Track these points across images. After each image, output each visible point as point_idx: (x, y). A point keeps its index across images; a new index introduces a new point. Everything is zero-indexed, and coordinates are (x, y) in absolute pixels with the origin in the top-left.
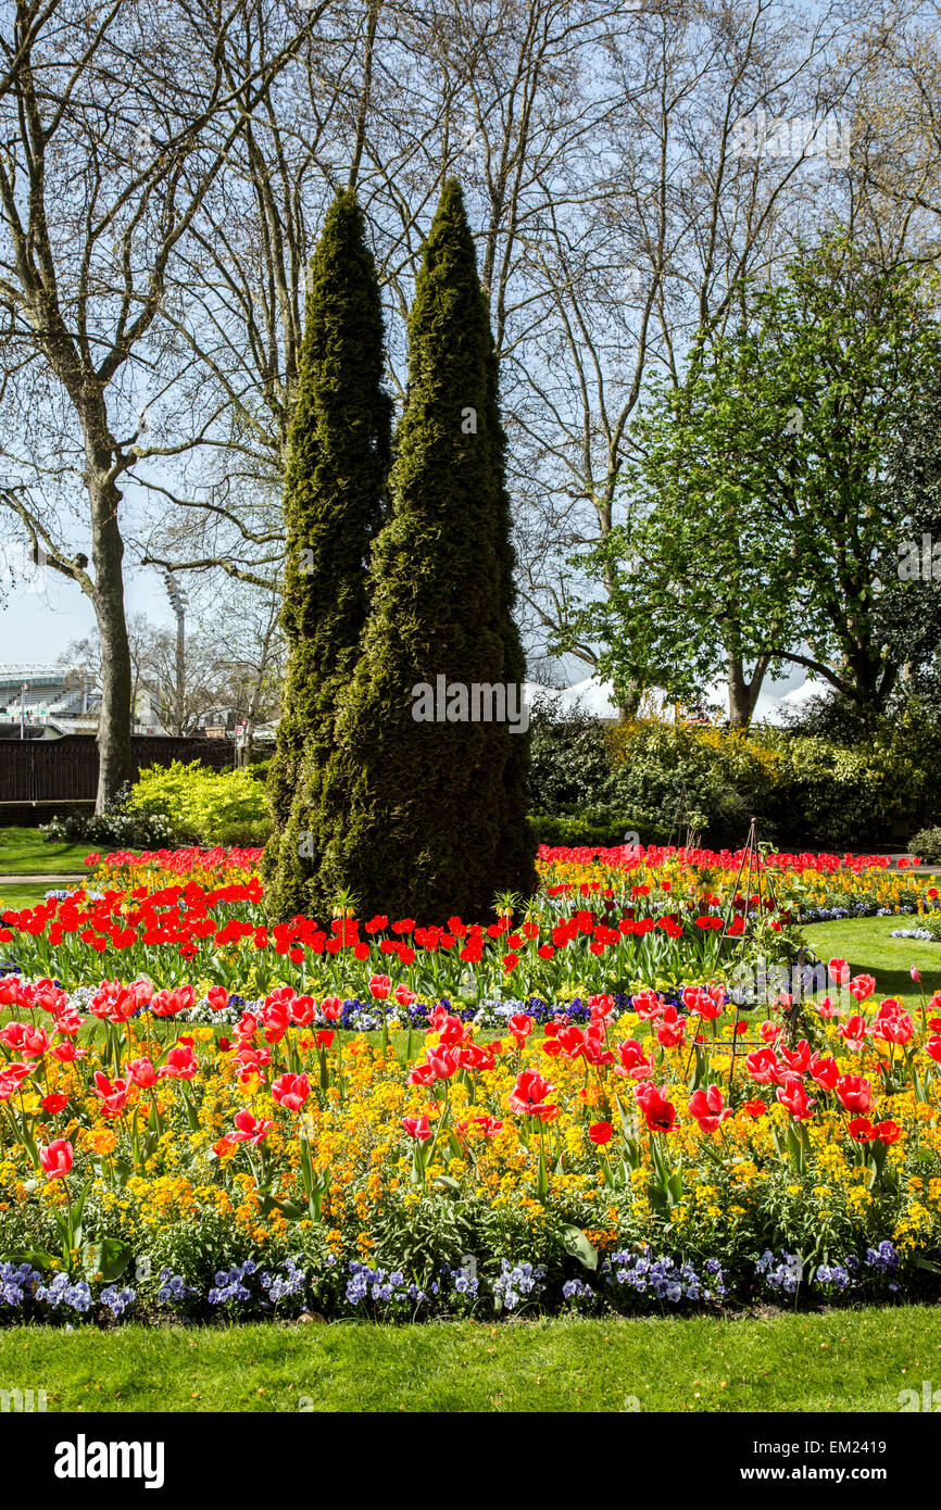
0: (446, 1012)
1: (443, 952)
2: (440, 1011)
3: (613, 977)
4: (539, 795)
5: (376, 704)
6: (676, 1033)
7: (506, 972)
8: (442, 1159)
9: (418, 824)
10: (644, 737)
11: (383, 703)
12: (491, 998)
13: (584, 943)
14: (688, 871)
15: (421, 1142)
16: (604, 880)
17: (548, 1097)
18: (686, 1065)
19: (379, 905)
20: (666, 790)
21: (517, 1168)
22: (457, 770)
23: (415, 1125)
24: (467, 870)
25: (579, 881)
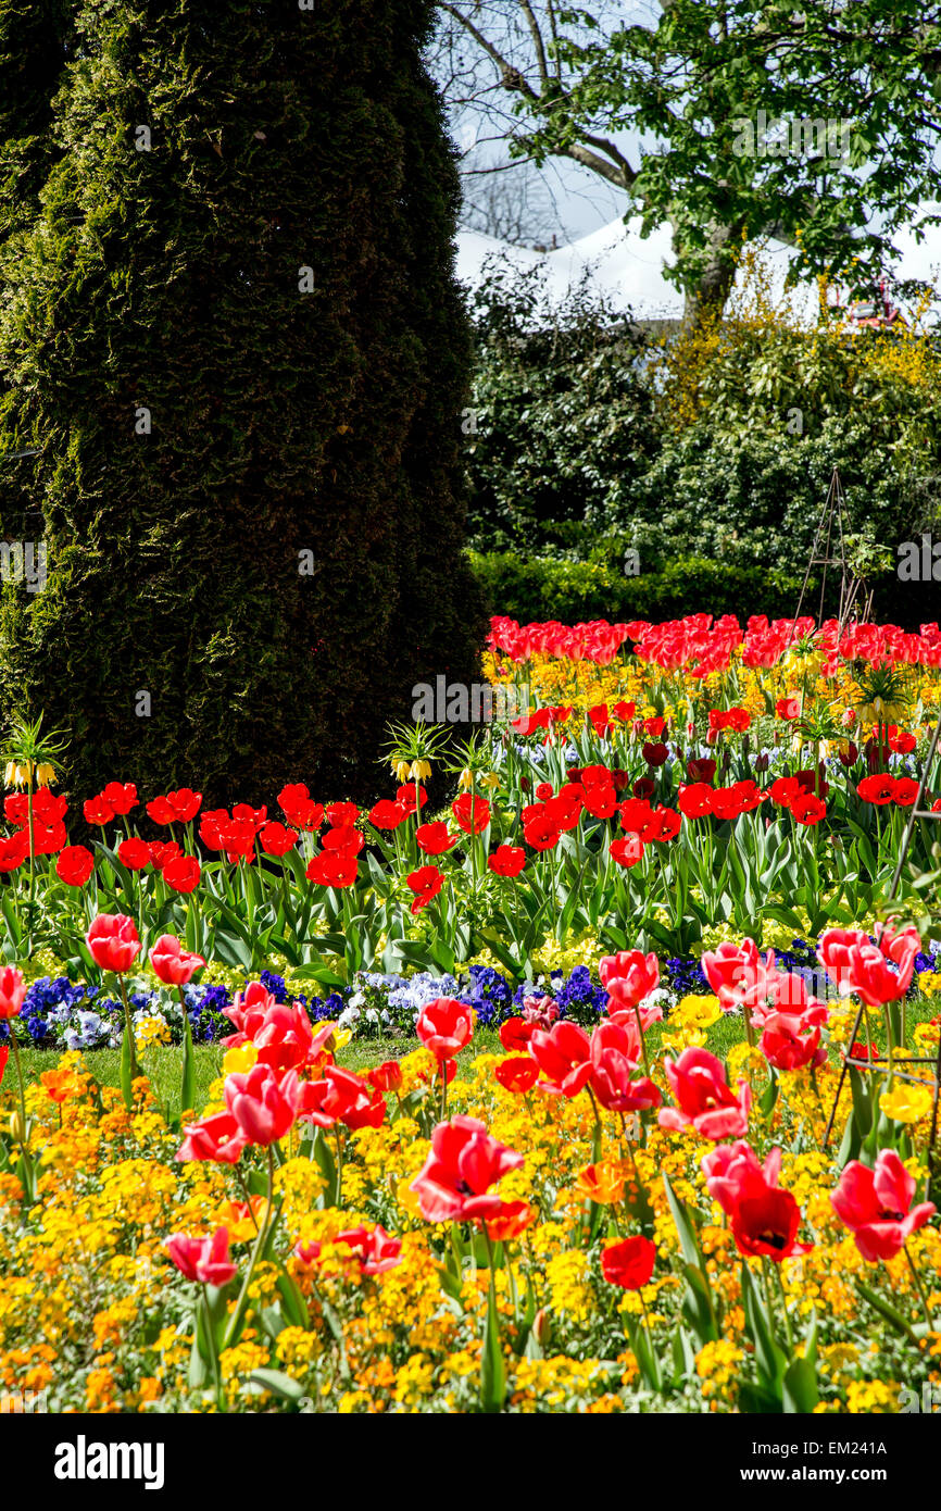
0: (271, 997)
1: (267, 865)
2: (255, 996)
3: (663, 918)
4: (494, 503)
5: (97, 280)
6: (804, 1039)
7: (413, 908)
8: (263, 1331)
9: (205, 566)
10: (744, 361)
11: (114, 277)
12: (380, 968)
13: (595, 841)
14: (842, 674)
15: (212, 1291)
16: (645, 698)
17: (507, 1180)
18: (827, 1110)
19: (116, 759)
20: (795, 487)
21: (435, 1347)
22: (296, 440)
23: (197, 1253)
24: (322, 675)
25: (586, 702)
